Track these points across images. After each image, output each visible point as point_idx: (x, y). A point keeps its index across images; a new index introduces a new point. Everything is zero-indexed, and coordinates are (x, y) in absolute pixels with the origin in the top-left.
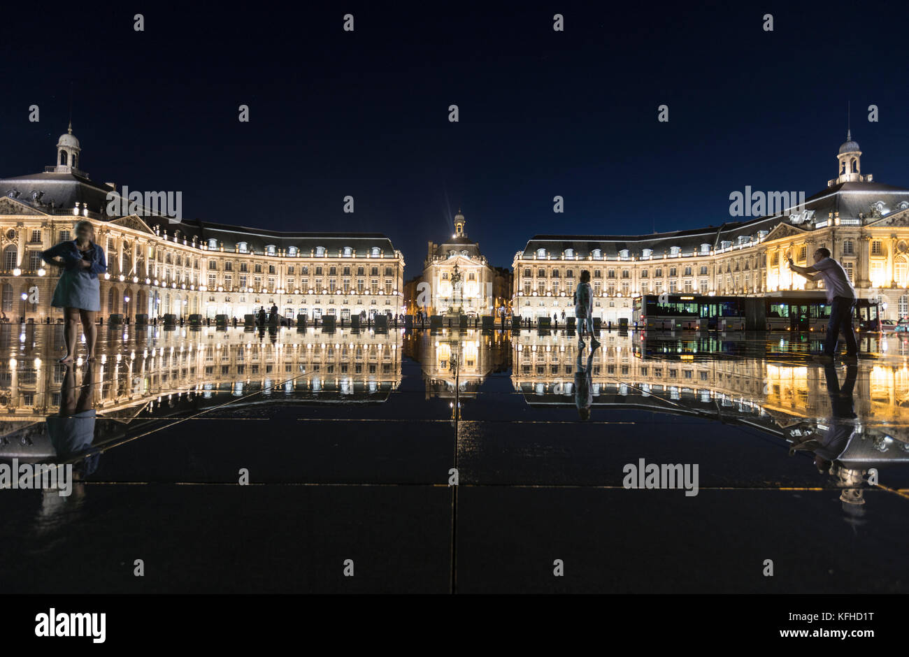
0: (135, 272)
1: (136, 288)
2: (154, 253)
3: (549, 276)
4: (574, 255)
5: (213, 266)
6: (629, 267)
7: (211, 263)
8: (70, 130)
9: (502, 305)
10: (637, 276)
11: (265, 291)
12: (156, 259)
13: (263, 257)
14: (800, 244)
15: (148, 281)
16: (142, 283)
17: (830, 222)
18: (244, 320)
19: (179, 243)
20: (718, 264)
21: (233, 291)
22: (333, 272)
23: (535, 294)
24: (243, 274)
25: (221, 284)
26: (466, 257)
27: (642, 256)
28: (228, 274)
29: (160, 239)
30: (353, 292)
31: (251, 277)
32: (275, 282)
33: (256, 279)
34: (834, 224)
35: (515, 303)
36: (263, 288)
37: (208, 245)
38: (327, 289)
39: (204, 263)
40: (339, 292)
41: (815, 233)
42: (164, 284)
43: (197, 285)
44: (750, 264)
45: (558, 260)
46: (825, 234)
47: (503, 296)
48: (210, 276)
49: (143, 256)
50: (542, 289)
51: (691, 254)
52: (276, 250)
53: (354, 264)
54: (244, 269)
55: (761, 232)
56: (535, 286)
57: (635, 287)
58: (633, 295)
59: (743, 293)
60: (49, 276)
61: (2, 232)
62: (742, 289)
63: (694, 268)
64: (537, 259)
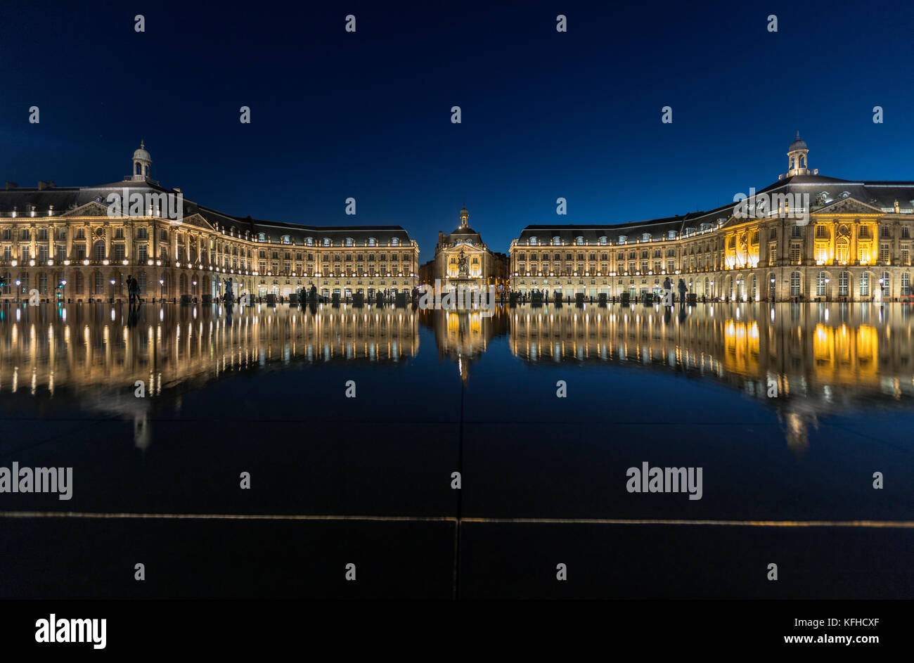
0: (200, 261)
1: (201, 275)
2: (215, 245)
3: (540, 259)
4: (561, 242)
5: (262, 255)
7: (261, 252)
8: (142, 146)
9: (501, 284)
10: (615, 258)
11: (305, 275)
12: (217, 250)
13: (303, 247)
14: (754, 230)
15: (211, 268)
16: (206, 270)
18: (289, 299)
19: (234, 236)
20: (684, 247)
21: (279, 275)
22: (360, 258)
23: (528, 274)
24: (287, 262)
25: (269, 270)
26: (471, 245)
27: (618, 241)
28: (275, 261)
29: (218, 234)
30: (377, 275)
31: (294, 264)
32: (314, 268)
33: (298, 265)
35: (512, 282)
36: (304, 273)
37: (258, 238)
38: (356, 273)
39: (255, 252)
40: (366, 275)
42: (224, 271)
43: (250, 271)
44: (711, 247)
45: (547, 245)
46: (775, 220)
47: (502, 276)
48: (261, 263)
49: (206, 248)
50: (534, 270)
51: (660, 239)
52: (314, 242)
53: (377, 251)
54: (288, 257)
55: (720, 220)
56: (528, 268)
57: (613, 267)
58: (611, 274)
59: (704, 272)
60: (132, 265)
61: (92, 229)
62: (704, 268)
63: (663, 251)
64: (530, 246)
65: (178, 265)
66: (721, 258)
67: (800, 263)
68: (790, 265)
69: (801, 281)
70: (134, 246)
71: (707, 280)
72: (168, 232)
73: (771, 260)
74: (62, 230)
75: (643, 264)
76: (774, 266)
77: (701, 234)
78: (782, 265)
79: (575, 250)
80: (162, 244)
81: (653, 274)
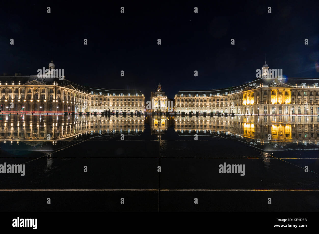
0: (71, 100)
1: (71, 105)
2: (76, 95)
3: (184, 101)
4: (191, 95)
5: (92, 99)
6: (206, 99)
7: (92, 98)
8: (52, 62)
10: (208, 101)
11: (107, 105)
12: (77, 97)
13: (106, 96)
14: (252, 92)
15: (75, 103)
16: (73, 104)
17: (260, 86)
18: (101, 114)
19: (83, 92)
20: (230, 97)
21: (98, 106)
22: (125, 100)
23: (180, 106)
24: (101, 101)
25: (95, 104)
26: (162, 96)
27: (209, 96)
28: (97, 101)
29: (78, 92)
30: (131, 106)
31: (103, 102)
32: (110, 103)
33: (104, 102)
34: (261, 87)
35: (175, 108)
36: (106, 105)
37: (91, 93)
38: (124, 105)
39: (90, 98)
40: (127, 106)
41: (256, 89)
42: (79, 104)
43: (88, 104)
44: (239, 98)
45: (187, 97)
46: (259, 89)
48: (92, 102)
49: (73, 96)
50: (182, 105)
51: (223, 95)
52: (110, 95)
53: (131, 98)
54: (101, 99)
55: (242, 89)
56: (180, 104)
57: (208, 104)
58: (207, 106)
59: (237, 106)
60: (47, 102)
61: (34, 89)
62: (237, 104)
63: (224, 99)
64: (181, 97)
65: (63, 102)
66: (242, 101)
67: (267, 103)
68: (264, 104)
69: (267, 109)
70: (48, 95)
71: (238, 108)
72: (60, 91)
73: (258, 102)
74: (23, 89)
75: (217, 103)
76: (259, 104)
77: (235, 93)
78: (261, 104)
79: (196, 98)
80: (58, 95)
81: (221, 106)
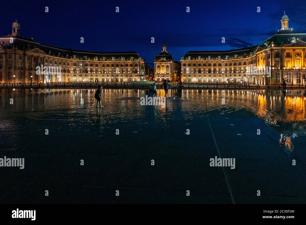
3: (192, 65)
4: (201, 58)
6: (221, 62)
7: (74, 63)
10: (224, 65)
11: (94, 72)
13: (93, 61)
21: (82, 73)
22: (117, 65)
23: (187, 72)
24: (86, 67)
25: (78, 70)
27: (225, 58)
30: (124, 72)
31: (89, 68)
32: (98, 69)
33: (91, 68)
37: (73, 57)
39: (71, 63)
45: (195, 60)
48: (75, 67)
51: (241, 57)
53: (124, 62)
54: (86, 65)
56: (187, 70)
57: (223, 69)
58: (222, 72)
63: (242, 62)
64: (188, 60)
75: (235, 68)
79: (207, 62)
